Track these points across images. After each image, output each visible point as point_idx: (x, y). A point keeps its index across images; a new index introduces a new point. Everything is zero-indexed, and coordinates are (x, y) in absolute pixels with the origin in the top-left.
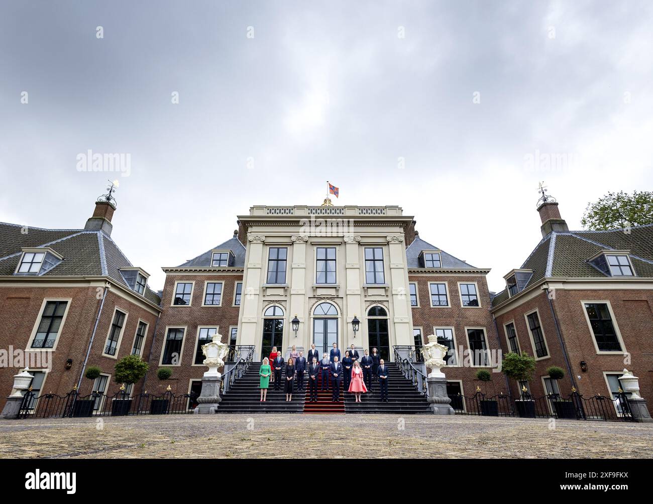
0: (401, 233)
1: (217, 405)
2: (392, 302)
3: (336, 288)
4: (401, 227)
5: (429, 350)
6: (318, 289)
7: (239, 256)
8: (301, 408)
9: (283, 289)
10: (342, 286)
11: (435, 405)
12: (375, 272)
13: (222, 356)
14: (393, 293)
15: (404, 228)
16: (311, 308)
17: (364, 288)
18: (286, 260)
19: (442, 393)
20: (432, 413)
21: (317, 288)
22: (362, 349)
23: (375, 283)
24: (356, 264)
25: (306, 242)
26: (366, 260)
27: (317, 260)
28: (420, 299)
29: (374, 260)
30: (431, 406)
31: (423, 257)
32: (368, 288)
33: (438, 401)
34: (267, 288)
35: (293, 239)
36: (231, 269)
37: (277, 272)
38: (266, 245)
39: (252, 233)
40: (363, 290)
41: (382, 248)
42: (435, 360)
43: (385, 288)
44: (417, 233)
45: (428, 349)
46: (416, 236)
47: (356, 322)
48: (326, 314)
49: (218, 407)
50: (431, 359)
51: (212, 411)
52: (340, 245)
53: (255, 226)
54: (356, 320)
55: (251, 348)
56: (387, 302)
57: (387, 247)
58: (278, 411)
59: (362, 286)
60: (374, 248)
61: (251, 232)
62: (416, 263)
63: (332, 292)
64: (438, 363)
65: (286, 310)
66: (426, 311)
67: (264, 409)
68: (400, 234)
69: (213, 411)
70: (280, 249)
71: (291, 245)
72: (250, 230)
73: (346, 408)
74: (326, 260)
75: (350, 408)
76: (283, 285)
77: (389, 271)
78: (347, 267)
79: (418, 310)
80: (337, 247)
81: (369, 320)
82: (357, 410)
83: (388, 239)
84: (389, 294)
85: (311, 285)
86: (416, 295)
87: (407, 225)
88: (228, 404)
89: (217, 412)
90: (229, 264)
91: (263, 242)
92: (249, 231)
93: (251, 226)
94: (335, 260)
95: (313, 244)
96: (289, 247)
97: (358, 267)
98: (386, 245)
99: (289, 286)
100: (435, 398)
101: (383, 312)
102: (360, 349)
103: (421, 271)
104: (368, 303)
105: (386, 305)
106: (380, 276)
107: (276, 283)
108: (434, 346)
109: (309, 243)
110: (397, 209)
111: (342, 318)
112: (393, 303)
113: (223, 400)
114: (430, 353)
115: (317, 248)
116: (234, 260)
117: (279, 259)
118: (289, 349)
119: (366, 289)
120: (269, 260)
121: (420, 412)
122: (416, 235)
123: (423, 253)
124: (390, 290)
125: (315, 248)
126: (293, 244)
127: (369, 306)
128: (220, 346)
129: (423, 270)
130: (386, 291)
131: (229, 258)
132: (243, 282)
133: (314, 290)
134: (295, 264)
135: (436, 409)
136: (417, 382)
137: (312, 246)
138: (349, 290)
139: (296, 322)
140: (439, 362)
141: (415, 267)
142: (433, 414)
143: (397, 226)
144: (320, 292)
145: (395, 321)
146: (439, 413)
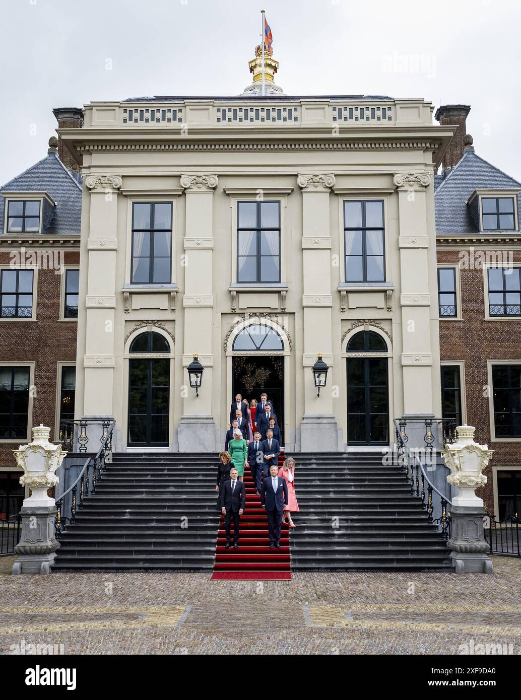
0: (426, 165)
1: (52, 556)
2: (398, 322)
3: (279, 292)
4: (426, 150)
5: (457, 456)
6: (241, 295)
7: (65, 204)
8: (210, 561)
9: (167, 295)
10: (294, 288)
11: (460, 556)
12: (364, 255)
13: (54, 468)
14: (403, 303)
15: (434, 153)
16: (227, 337)
17: (340, 291)
18: (171, 231)
19: (474, 535)
20: (452, 570)
21: (238, 292)
22: (333, 421)
23: (365, 280)
24: (325, 239)
25: (214, 189)
26: (346, 229)
27: (239, 230)
28: (463, 299)
29: (364, 229)
30: (452, 555)
31: (477, 206)
32: (348, 292)
33: (466, 548)
34: (131, 293)
35: (185, 181)
36: (51, 240)
37: (152, 257)
38: (126, 196)
39: (92, 169)
40: (337, 295)
41: (382, 201)
42: (467, 474)
43: (385, 291)
44: (468, 141)
45: (454, 455)
46: (467, 148)
47: (320, 369)
48: (258, 349)
49: (55, 559)
50: (460, 473)
51: (44, 569)
52: (289, 194)
53: (97, 151)
54: (320, 365)
55: (106, 423)
56: (388, 323)
57: (393, 198)
58: (166, 569)
59: (335, 289)
60: (363, 203)
61: (89, 167)
62: (461, 219)
63: (272, 302)
64: (471, 481)
65: (174, 339)
66: (476, 327)
67: (141, 565)
68: (423, 167)
69: (48, 570)
70: (156, 205)
71: (179, 196)
72: (87, 160)
73: (294, 560)
74: (259, 230)
75: (300, 561)
76: (166, 287)
77: (395, 253)
78: (304, 246)
79: (457, 325)
80: (284, 201)
81: (349, 360)
82: (314, 565)
83: (398, 180)
84: (393, 304)
85: (225, 287)
86: (455, 293)
87: (440, 144)
88: (73, 552)
89: (54, 569)
90: (44, 226)
91: (118, 189)
92: (84, 165)
93: (89, 152)
94: (279, 230)
95: (228, 195)
96: (176, 202)
97: (329, 246)
98: (391, 194)
99: (180, 289)
100: (460, 543)
101: (378, 343)
102: (330, 420)
103: (471, 241)
104: (348, 325)
105: (387, 328)
106: (374, 263)
107: (151, 282)
108: (467, 448)
109: (220, 190)
110: (421, 106)
111: (293, 357)
112: (401, 324)
113: (62, 544)
114: (457, 462)
115: (238, 202)
116: (55, 214)
117: (156, 228)
118: (183, 421)
119: (343, 295)
120: (133, 231)
121: (430, 568)
122: (466, 144)
123: (477, 197)
124: (395, 295)
125: (234, 201)
126: (184, 194)
127: (349, 331)
128: (49, 452)
129: (474, 237)
130: (387, 298)
131: (44, 213)
132: (82, 266)
133: (233, 299)
134: (190, 240)
135: (460, 563)
136: (432, 508)
137: (227, 198)
138: (308, 297)
139: (196, 369)
140: (473, 478)
141: (458, 231)
142: (455, 572)
143: (418, 149)
144: (245, 301)
145: (404, 362)
146: (466, 571)
